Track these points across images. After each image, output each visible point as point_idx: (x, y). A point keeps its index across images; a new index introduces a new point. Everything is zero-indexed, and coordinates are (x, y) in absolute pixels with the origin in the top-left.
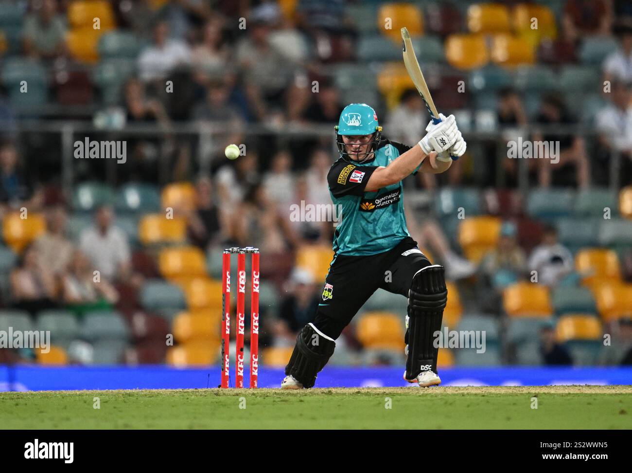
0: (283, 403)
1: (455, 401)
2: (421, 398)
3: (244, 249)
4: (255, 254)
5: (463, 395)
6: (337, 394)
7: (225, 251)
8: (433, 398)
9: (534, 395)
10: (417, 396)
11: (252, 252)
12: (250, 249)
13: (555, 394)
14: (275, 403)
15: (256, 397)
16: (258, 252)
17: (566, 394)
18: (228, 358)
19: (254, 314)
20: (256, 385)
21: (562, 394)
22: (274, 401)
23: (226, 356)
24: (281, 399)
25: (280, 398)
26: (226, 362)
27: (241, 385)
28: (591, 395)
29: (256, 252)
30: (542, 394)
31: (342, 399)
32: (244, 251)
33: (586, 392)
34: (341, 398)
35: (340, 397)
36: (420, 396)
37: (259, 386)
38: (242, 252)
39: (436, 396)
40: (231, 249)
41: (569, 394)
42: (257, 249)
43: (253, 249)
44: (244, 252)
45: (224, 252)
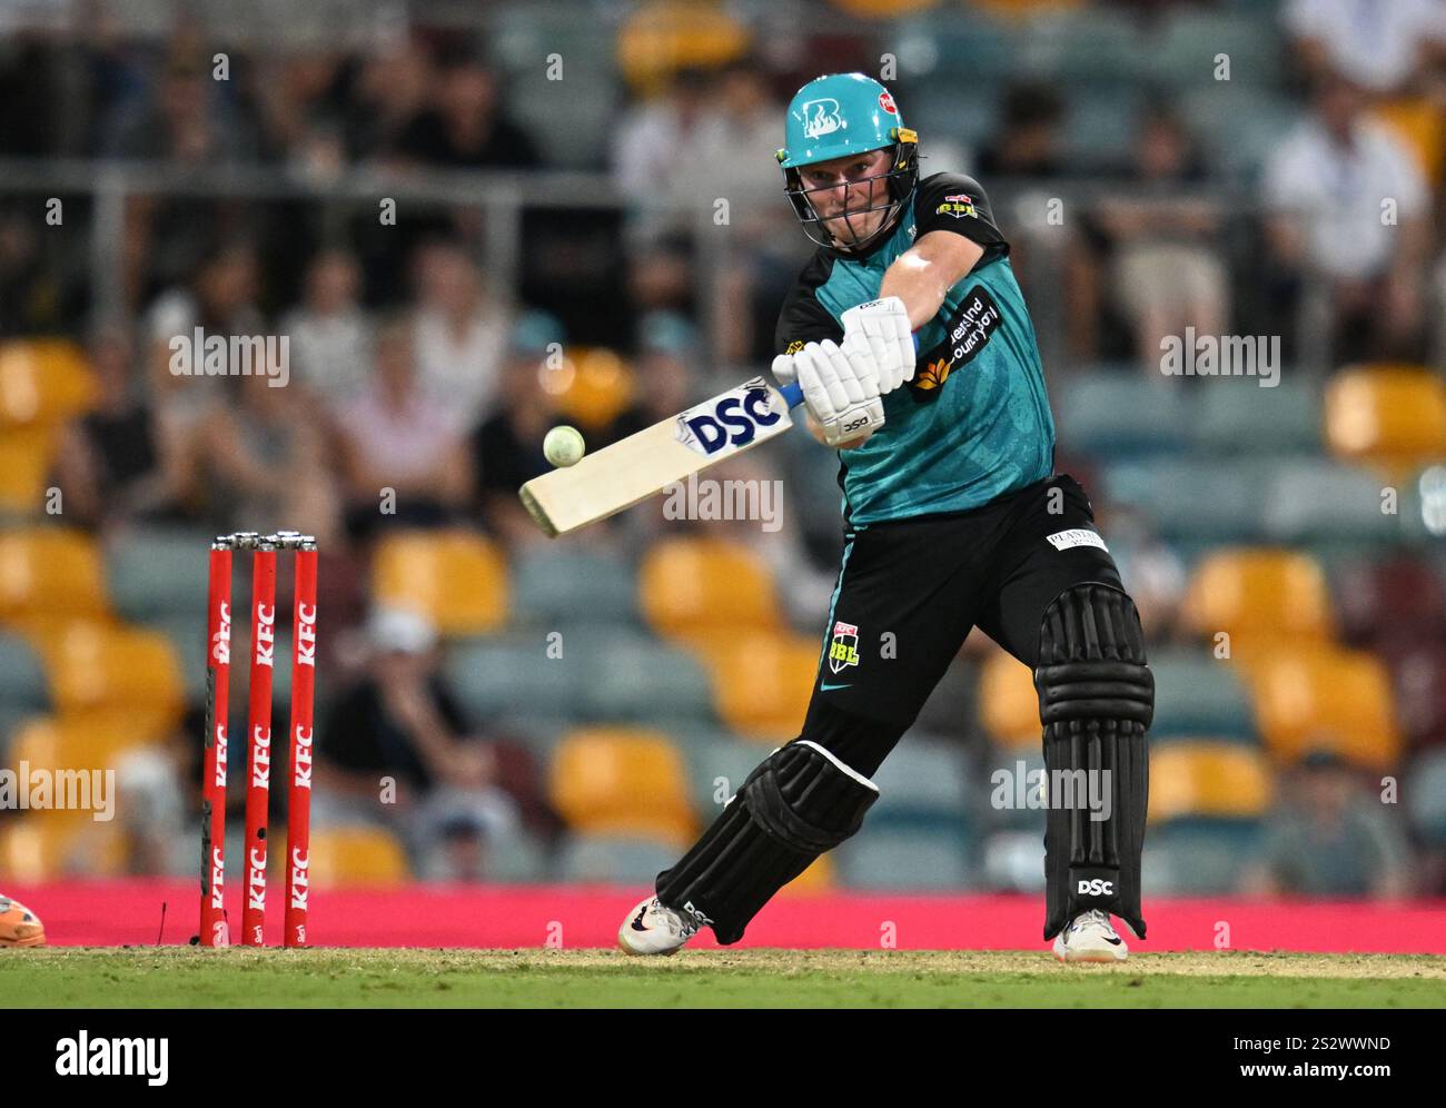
0: (390, 991)
1: (899, 996)
2: (796, 984)
3: (273, 538)
4: (303, 554)
5: (919, 978)
6: (548, 970)
7: (217, 542)
8: (834, 985)
9: (1131, 980)
10: (783, 978)
11: (296, 546)
12: (289, 537)
13: (1190, 977)
14: (366, 992)
15: (307, 974)
16: (314, 548)
17: (1223, 978)
18: (220, 857)
19: (299, 729)
20: (302, 938)
21: (1211, 977)
22: (363, 987)
23: (216, 851)
24: (384, 981)
25: (378, 977)
26: (216, 870)
27: (259, 939)
28: (1293, 982)
29: (306, 547)
30: (1151, 976)
31: (565, 983)
32: (273, 543)
33: (1281, 973)
34: (560, 982)
35: (559, 978)
36: (790, 978)
37: (309, 944)
38: (265, 547)
39: (838, 979)
40: (232, 538)
41: (1233, 977)
43: (299, 539)
44: (272, 548)
45: (214, 546)
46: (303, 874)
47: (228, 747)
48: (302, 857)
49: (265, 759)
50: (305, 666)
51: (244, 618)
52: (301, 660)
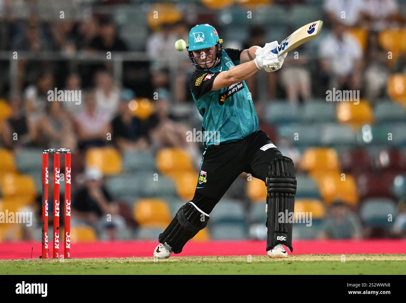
0: (93, 269)
1: (227, 268)
2: (200, 265)
3: (59, 150)
4: (67, 154)
6: (134, 263)
7: (44, 152)
8: (210, 265)
9: (288, 262)
11: (65, 152)
12: (63, 150)
13: (304, 261)
14: (86, 270)
15: (71, 265)
16: (70, 153)
18: (47, 235)
19: (67, 200)
20: (69, 256)
21: (310, 261)
22: (85, 268)
23: (46, 233)
24: (91, 267)
25: (89, 266)
26: (46, 238)
27: (58, 256)
28: (332, 262)
29: (68, 152)
30: (294, 261)
31: (139, 267)
32: (59, 151)
33: (328, 260)
35: (137, 265)
36: (198, 264)
37: (71, 258)
38: (57, 153)
40: (48, 150)
41: (315, 261)
42: (69, 150)
43: (66, 150)
44: (59, 153)
45: (44, 153)
46: (69, 239)
47: (48, 206)
48: (69, 234)
49: (58, 209)
50: (68, 184)
51: (52, 171)
52: (67, 182)
